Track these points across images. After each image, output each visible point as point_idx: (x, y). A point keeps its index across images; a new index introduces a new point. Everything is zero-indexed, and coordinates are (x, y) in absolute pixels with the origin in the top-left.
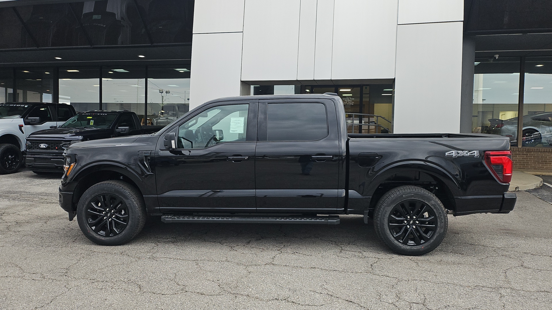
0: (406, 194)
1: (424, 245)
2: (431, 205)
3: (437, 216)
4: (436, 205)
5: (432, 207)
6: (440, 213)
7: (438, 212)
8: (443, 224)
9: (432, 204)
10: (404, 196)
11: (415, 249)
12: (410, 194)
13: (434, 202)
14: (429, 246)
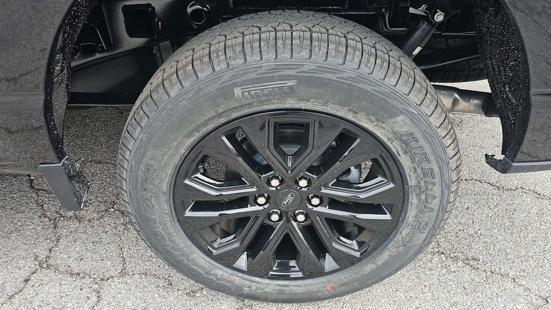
0: (253, 81)
1: (333, 277)
2: (389, 139)
3: (412, 181)
4: (419, 136)
5: (395, 147)
6: (429, 173)
7: (418, 171)
8: (428, 217)
9: (395, 133)
10: (238, 92)
11: (296, 294)
12: (272, 79)
13: (407, 120)
14: (357, 283)
